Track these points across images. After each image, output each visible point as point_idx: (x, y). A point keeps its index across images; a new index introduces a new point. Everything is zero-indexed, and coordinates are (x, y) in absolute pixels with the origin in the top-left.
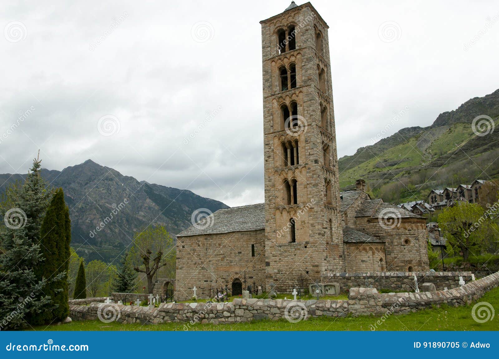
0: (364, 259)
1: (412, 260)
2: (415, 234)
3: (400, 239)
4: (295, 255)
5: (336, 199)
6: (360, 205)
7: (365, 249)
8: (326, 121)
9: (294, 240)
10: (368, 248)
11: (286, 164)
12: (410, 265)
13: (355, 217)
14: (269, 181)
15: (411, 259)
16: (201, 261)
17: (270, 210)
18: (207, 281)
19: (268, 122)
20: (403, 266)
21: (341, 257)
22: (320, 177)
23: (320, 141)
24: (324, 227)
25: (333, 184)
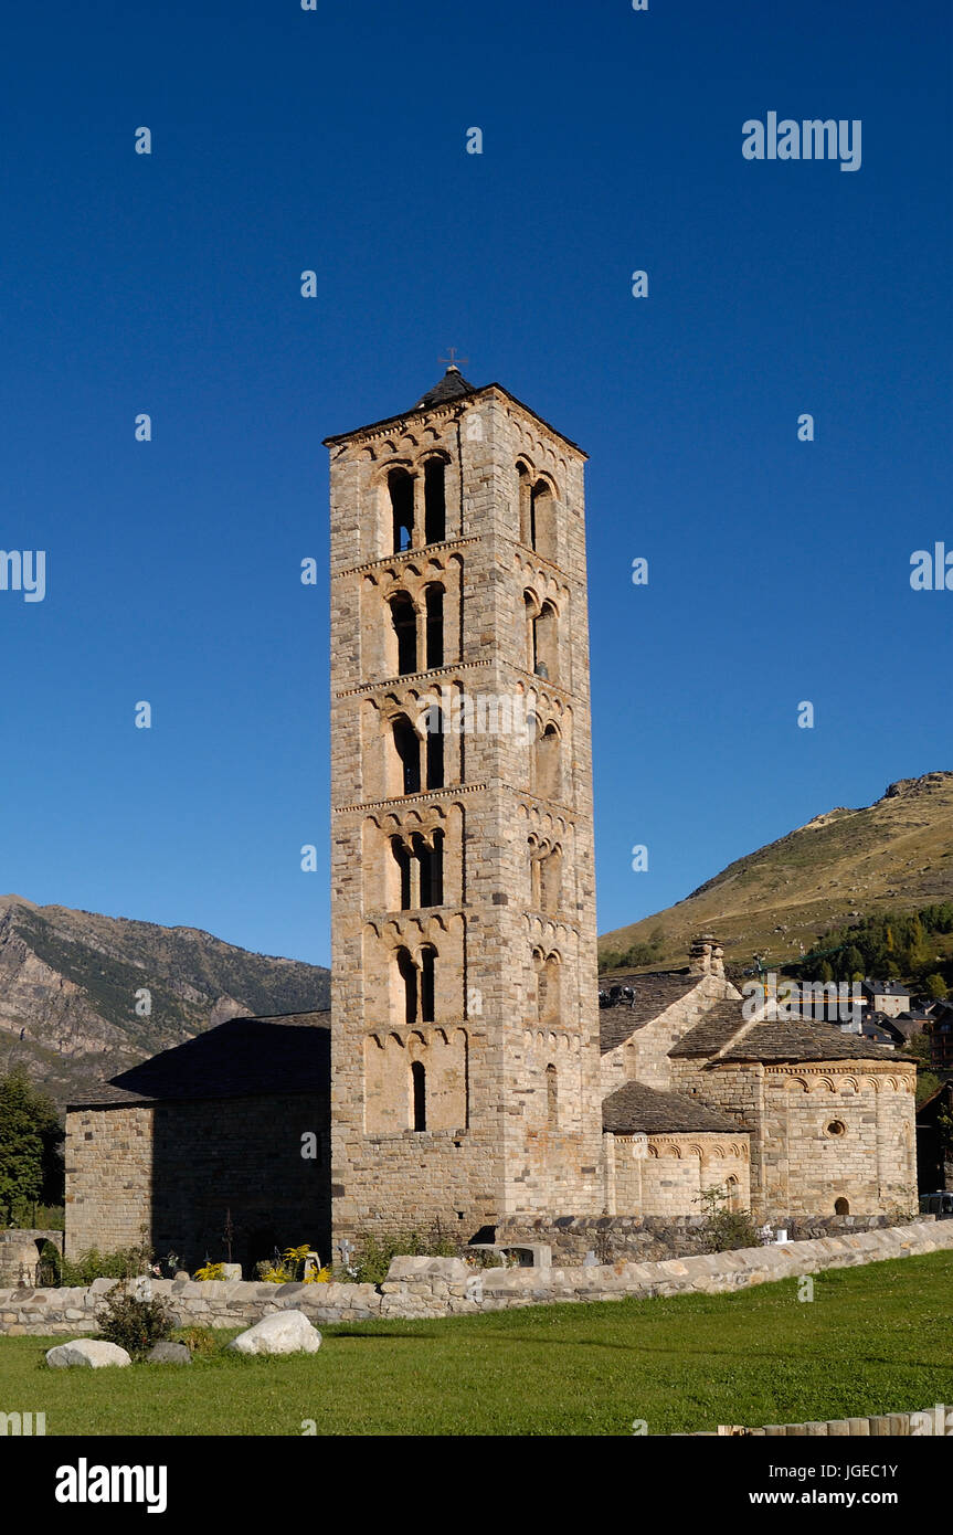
0: (669, 1178)
1: (847, 1181)
2: (863, 1106)
3: (811, 1119)
4: (423, 1167)
5: (580, 1005)
7: (677, 1152)
8: (554, 769)
9: (420, 1124)
10: (684, 1147)
12: (841, 1195)
15: (845, 1177)
20: (816, 1197)
21: (592, 1170)
22: (510, 943)
23: (517, 835)
24: (518, 1087)
25: (569, 963)
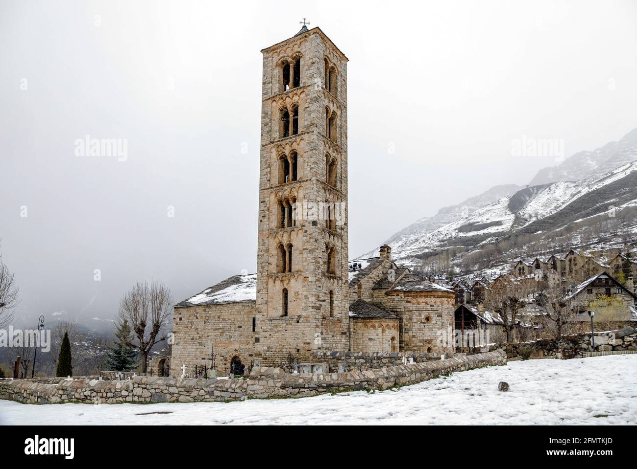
0: (372, 337)
1: (432, 340)
2: (438, 310)
3: (420, 315)
4: (286, 330)
5: (342, 268)
6: (380, 275)
7: (373, 326)
8: (335, 175)
9: (286, 314)
10: (377, 325)
11: (283, 226)
12: (429, 345)
13: (373, 289)
14: (263, 245)
15: (431, 338)
16: (199, 335)
17: (262, 278)
18: (204, 359)
19: (265, 175)
20: (422, 346)
21: (345, 333)
22: (318, 241)
23: (321, 199)
24: (320, 299)
25: (338, 251)
